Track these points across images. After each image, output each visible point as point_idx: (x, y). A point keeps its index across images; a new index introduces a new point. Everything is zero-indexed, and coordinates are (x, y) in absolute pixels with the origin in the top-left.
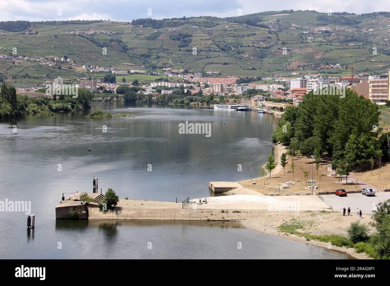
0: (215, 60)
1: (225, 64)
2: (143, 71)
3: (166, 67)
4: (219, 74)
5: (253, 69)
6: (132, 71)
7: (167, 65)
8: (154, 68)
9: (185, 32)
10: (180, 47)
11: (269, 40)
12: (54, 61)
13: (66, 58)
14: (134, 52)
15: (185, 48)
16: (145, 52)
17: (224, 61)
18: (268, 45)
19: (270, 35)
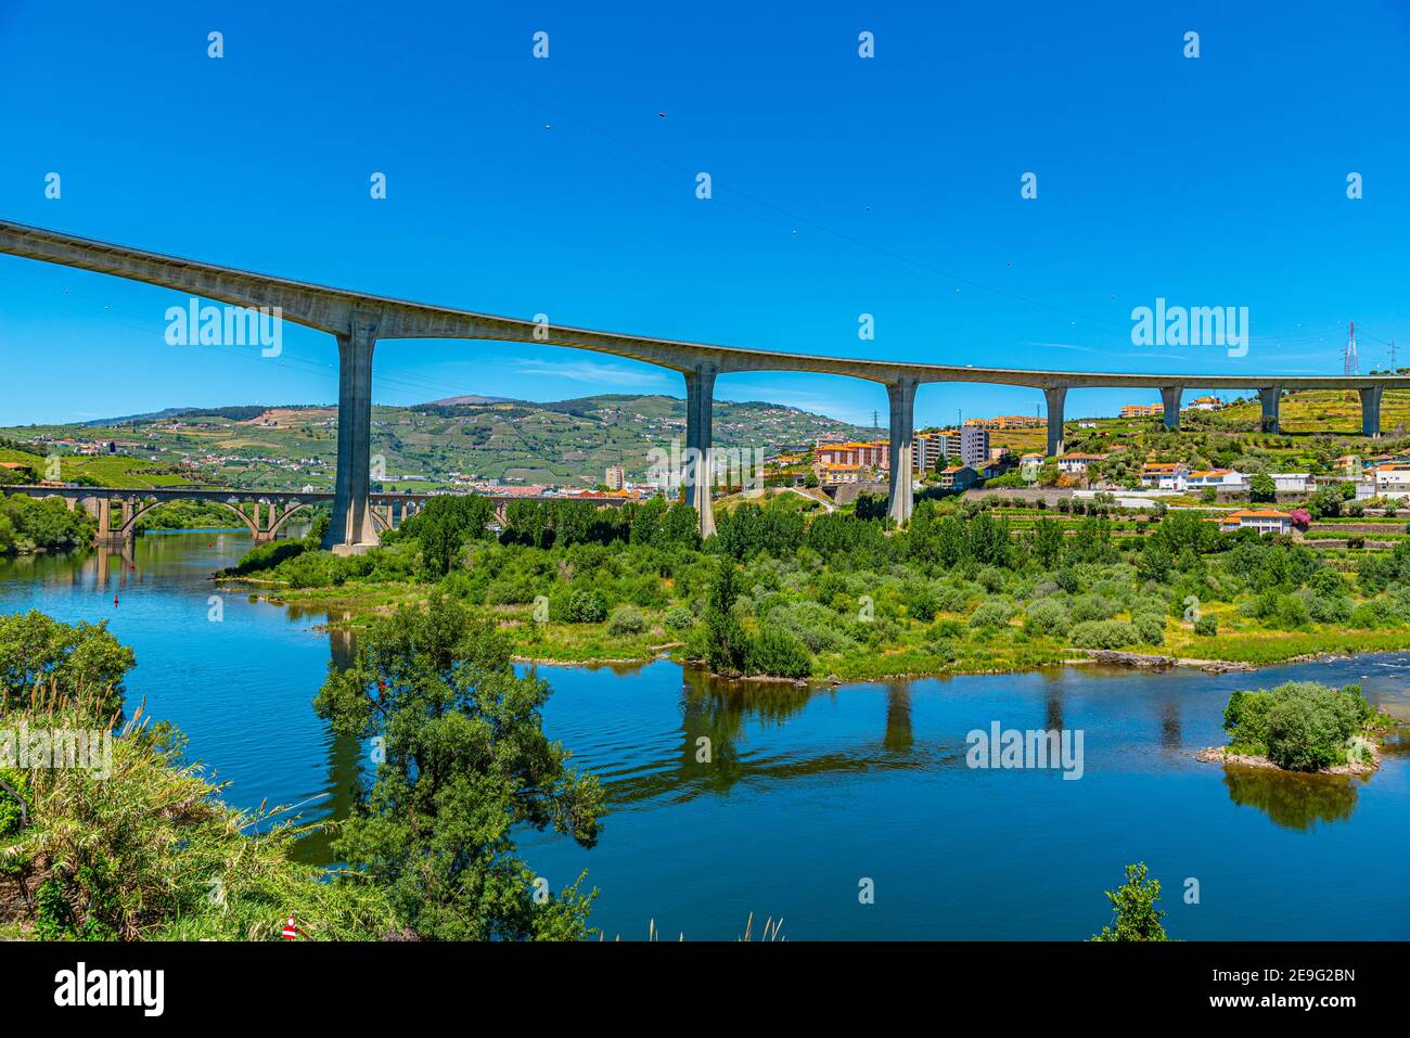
0: (522, 463)
1: (532, 468)
2: (422, 477)
3: (453, 471)
4: (524, 481)
5: (568, 475)
6: (406, 477)
7: (455, 469)
8: (437, 471)
9: (482, 425)
10: (475, 444)
11: (595, 437)
12: (300, 463)
13: (316, 459)
14: (412, 450)
15: (480, 447)
16: (427, 450)
17: (531, 465)
18: (594, 444)
19: (597, 431)
